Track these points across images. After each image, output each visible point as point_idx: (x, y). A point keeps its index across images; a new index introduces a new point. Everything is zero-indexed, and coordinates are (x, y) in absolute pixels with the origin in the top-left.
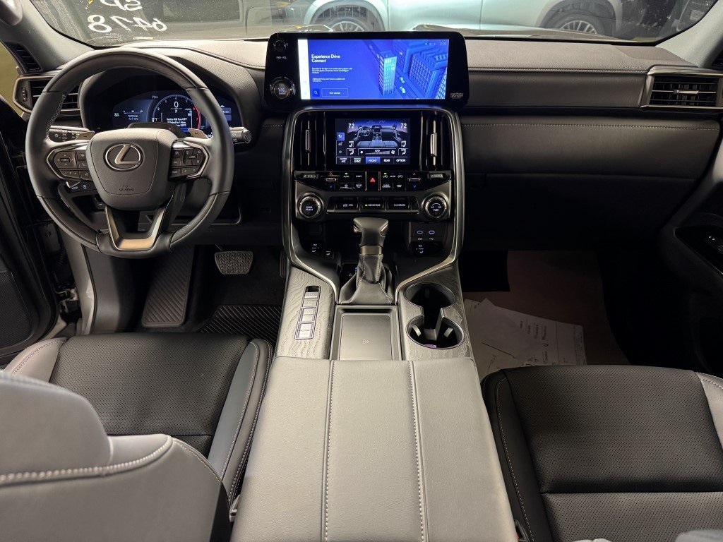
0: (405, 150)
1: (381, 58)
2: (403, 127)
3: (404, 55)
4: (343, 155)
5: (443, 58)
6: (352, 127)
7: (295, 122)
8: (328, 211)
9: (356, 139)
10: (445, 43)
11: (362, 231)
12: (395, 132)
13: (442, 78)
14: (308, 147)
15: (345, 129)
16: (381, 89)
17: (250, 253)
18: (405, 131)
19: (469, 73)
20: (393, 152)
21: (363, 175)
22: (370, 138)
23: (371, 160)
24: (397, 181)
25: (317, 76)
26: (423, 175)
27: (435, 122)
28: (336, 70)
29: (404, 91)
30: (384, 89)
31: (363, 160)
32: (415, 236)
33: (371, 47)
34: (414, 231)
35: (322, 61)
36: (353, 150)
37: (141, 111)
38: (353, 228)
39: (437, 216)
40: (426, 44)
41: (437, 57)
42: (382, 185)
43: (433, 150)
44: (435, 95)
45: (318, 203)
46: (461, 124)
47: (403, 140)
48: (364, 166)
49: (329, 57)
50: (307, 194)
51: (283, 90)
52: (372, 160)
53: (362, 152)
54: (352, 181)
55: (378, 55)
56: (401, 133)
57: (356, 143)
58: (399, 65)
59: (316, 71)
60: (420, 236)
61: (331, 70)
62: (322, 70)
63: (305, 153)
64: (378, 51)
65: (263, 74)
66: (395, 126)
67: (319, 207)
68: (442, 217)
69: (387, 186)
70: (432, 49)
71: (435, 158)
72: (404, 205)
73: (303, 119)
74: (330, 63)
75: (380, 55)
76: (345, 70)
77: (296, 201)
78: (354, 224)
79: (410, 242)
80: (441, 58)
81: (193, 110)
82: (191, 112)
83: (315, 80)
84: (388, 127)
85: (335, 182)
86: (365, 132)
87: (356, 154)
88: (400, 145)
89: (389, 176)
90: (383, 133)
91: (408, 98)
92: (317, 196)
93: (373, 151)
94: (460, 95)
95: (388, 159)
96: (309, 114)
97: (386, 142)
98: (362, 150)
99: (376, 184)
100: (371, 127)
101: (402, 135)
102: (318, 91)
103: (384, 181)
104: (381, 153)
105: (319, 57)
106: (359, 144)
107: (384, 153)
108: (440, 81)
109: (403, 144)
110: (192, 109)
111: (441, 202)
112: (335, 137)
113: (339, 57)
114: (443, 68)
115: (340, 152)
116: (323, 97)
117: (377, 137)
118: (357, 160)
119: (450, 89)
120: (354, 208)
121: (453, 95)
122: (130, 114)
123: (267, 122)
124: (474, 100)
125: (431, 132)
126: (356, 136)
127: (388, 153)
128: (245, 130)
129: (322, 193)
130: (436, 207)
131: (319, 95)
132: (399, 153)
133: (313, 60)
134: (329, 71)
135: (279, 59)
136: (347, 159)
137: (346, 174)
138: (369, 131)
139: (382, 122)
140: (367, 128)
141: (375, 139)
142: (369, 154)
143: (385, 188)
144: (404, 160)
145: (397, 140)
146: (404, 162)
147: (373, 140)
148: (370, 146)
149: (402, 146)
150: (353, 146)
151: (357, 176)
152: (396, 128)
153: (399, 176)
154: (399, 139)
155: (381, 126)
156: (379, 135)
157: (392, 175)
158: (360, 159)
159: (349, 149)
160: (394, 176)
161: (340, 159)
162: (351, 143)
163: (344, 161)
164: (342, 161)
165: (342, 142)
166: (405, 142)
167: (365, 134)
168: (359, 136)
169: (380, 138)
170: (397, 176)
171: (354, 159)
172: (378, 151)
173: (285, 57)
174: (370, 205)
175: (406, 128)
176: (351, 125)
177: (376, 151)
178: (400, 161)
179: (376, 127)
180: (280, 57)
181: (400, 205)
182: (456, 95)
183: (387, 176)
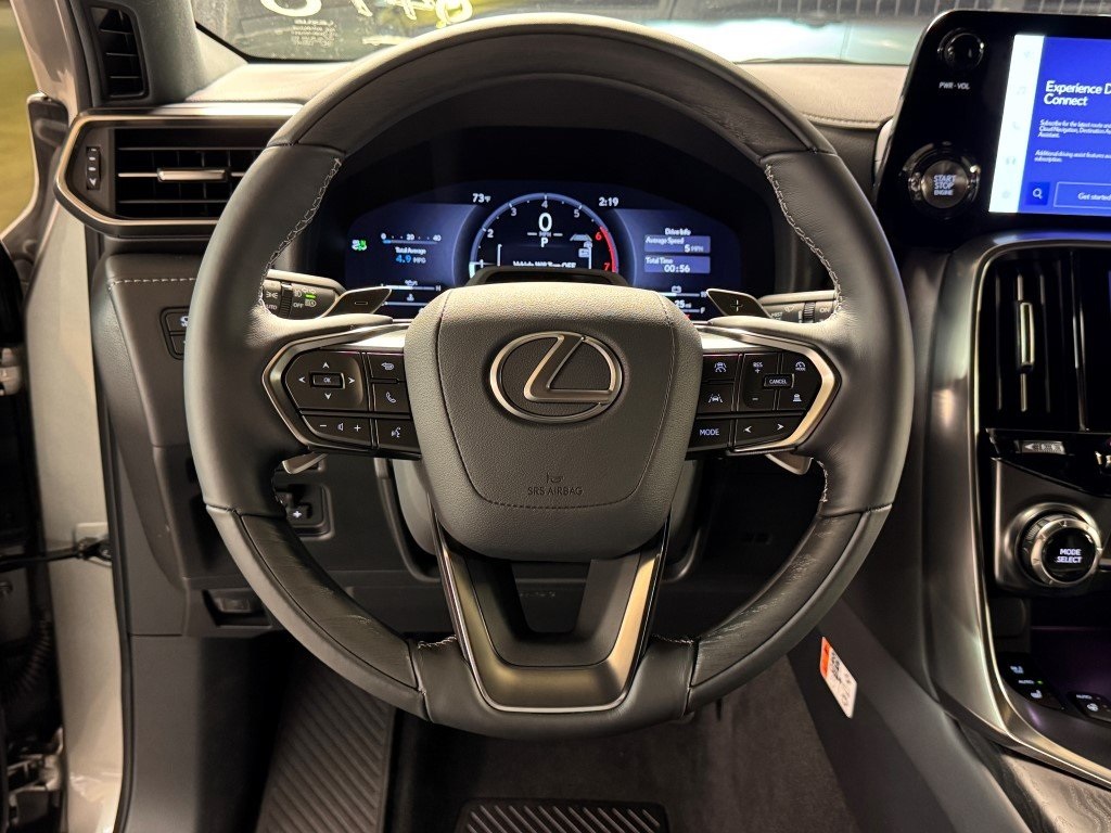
7: (979, 277)
25: (1051, 145)
35: (1074, 102)
37: (437, 238)
45: (1095, 538)
49: (1098, 90)
50: (1043, 506)
59: (1051, 129)
61: (1096, 129)
62: (1069, 128)
67: (1098, 550)
73: (1003, 271)
74: (1098, 108)
81: (595, 241)
82: (589, 245)
83: (1043, 156)
92: (1079, 513)
102: (1046, 188)
105: (1069, 89)
110: (593, 236)
116: (1057, 207)
122: (402, 246)
131: (1044, 201)
133: (1050, 99)
134: (1090, 131)
135: (948, 89)
173: (966, 86)
180: (950, 85)
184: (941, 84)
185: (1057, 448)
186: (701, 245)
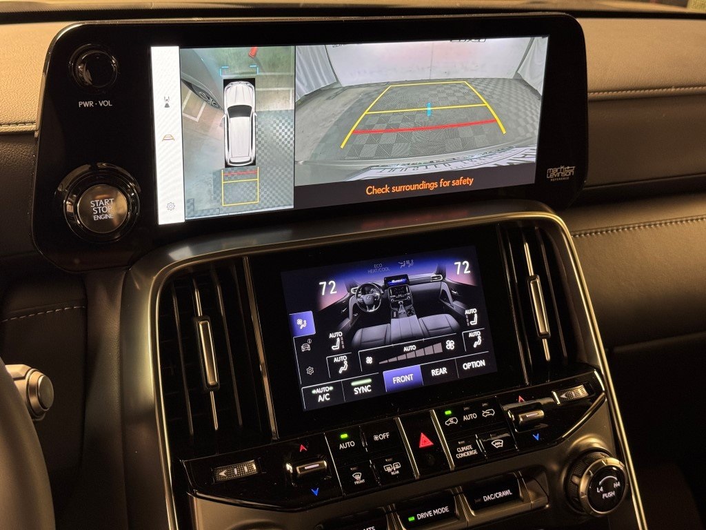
0: (477, 333)
2: (461, 272)
4: (320, 378)
6: (332, 292)
9: (347, 322)
12: (445, 287)
14: (212, 373)
15: (310, 300)
18: (468, 282)
20: (450, 345)
21: (391, 428)
22: (383, 317)
23: (398, 380)
24: (484, 429)
27: (527, 248)
31: (378, 382)
36: (344, 358)
39: (609, 509)
42: (454, 453)
43: (545, 323)
47: (469, 308)
51: (105, 206)
52: (400, 377)
53: (369, 360)
54: (368, 456)
56: (460, 288)
57: (349, 336)
63: (202, 395)
66: (441, 272)
69: (466, 451)
71: (545, 342)
72: (507, 493)
84: (423, 277)
85: (326, 472)
86: (366, 298)
87: (357, 369)
88: (461, 319)
89: (461, 419)
90: (415, 294)
93: (399, 351)
94: (568, 171)
95: (439, 366)
97: (425, 319)
98: (369, 354)
99: (437, 452)
100: (381, 283)
101: (462, 292)
103: (454, 437)
104: (420, 353)
106: (358, 336)
107: (429, 351)
109: (471, 317)
112: (289, 327)
115: (310, 371)
117: (402, 310)
118: (362, 386)
121: (553, 173)
126: (346, 315)
127: (438, 348)
128: (36, 377)
130: (609, 486)
132: (464, 348)
135: (89, 108)
136: (331, 388)
137: (344, 436)
138: (378, 294)
139: (407, 265)
140: (371, 286)
141: (397, 317)
142: (391, 360)
143: (464, 458)
144: (482, 363)
145: (455, 309)
146: (482, 368)
147: (392, 320)
148: (388, 337)
149: (468, 324)
150: (343, 347)
151: (376, 438)
152: (444, 277)
153: (486, 413)
154: (456, 305)
155: (405, 277)
156: (406, 303)
157: (467, 413)
158: (369, 381)
159: (333, 358)
160: (473, 416)
161: (314, 392)
162: (336, 337)
163: (325, 396)
164: (320, 399)
165: (310, 341)
166: (474, 311)
167: (371, 308)
168: (354, 313)
169: (410, 310)
170: (479, 414)
171: (353, 384)
172: (413, 347)
173: (108, 103)
174: (422, 516)
175: (469, 272)
176: (327, 285)
177: (406, 349)
178: (471, 367)
179: (393, 281)
180: (91, 104)
181: (498, 495)
182: (559, 171)
183: (455, 420)
184: (80, 104)
185: (251, 467)
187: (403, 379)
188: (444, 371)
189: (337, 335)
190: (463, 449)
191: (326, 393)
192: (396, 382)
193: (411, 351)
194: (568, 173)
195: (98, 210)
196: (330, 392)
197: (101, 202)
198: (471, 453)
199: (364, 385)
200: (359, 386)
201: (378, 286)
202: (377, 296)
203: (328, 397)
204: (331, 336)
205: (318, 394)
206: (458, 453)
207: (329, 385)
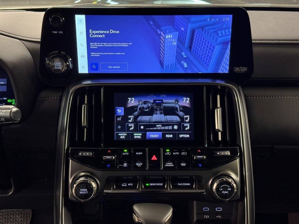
0: (188, 125)
1: (162, 33)
3: (186, 30)
4: (122, 130)
5: (225, 33)
6: (132, 102)
7: (70, 98)
8: (105, 191)
9: (136, 113)
10: (228, 19)
11: (142, 221)
12: (177, 106)
13: (225, 52)
14: (84, 122)
15: (124, 104)
16: (162, 64)
17: (29, 211)
18: (188, 106)
19: (253, 46)
20: (176, 127)
21: (144, 151)
22: (151, 112)
24: (181, 158)
25: (95, 51)
26: (210, 153)
27: (218, 97)
28: (115, 45)
29: (185, 65)
30: (165, 64)
31: (144, 135)
32: (201, 213)
33: (151, 23)
34: (200, 208)
35: (100, 36)
36: (132, 125)
38: (132, 215)
39: (226, 198)
40: (208, 20)
41: (219, 32)
42: (164, 164)
43: (218, 125)
44: (218, 69)
45: (94, 185)
46: (245, 97)
47: (186, 115)
48: (144, 142)
49: (108, 32)
50: (82, 174)
51: (58, 65)
53: (142, 127)
54: (132, 159)
55: (158, 31)
56: (184, 107)
57: (136, 118)
58: (180, 40)
59: (94, 45)
60: (206, 213)
61: (110, 45)
62: (101, 45)
63: (82, 129)
64: (159, 27)
65: (38, 46)
66: (177, 101)
67: (95, 189)
68: (231, 199)
69: (170, 164)
70: (214, 24)
71: (220, 133)
72: (189, 184)
73: (80, 93)
74: (109, 38)
75: (160, 30)
76: (124, 45)
77: (70, 181)
78: (132, 211)
79: (195, 219)
80: (224, 34)
83: (93, 54)
84: (169, 102)
85: (114, 161)
86: (145, 106)
87: (136, 130)
88: (182, 119)
89: (172, 153)
90: (164, 107)
91: (189, 72)
92: (92, 176)
93: (155, 126)
94: (244, 69)
95: (170, 134)
96: (87, 89)
97: (167, 116)
98: (142, 125)
99: (158, 163)
100: (152, 101)
101: (185, 109)
102: (97, 65)
103: (167, 159)
104: (163, 128)
105: (98, 32)
106: (139, 118)
107: (166, 128)
108: (223, 56)
109: (187, 119)
111: (229, 183)
112: (114, 111)
113: (118, 32)
114: (226, 43)
115: (119, 127)
116: (101, 71)
117: (158, 112)
118: (138, 136)
119: (233, 63)
120: (134, 187)
121: (237, 69)
123: (44, 94)
124: (258, 72)
125: (215, 106)
126: (136, 110)
127: (170, 128)
128: (15, 109)
129: (98, 172)
130: (225, 189)
131: (97, 69)
132: (181, 129)
133: (92, 35)
134: (108, 46)
135: (56, 33)
136: (126, 134)
137: (126, 151)
138: (150, 105)
139: (163, 96)
140: (148, 102)
141: (156, 114)
142: (150, 129)
143: (168, 166)
144: (188, 136)
145: (180, 115)
146: (188, 138)
147: (154, 115)
148: (151, 121)
149: (185, 121)
150: (133, 121)
151: (137, 153)
152: (178, 103)
153: (183, 153)
154: (181, 114)
155: (162, 100)
156: (160, 110)
157: (175, 152)
158: (141, 134)
159: (129, 124)
160: (178, 153)
161: (119, 134)
162: (131, 118)
163: (123, 137)
164: (121, 137)
165: (121, 117)
166: (188, 116)
167: (146, 109)
168: (139, 110)
169: (161, 112)
170: (180, 153)
171: (134, 134)
172: (160, 126)
173: (62, 32)
174: (152, 184)
175: (189, 102)
176: (131, 99)
177: (157, 126)
178: (183, 136)
179: (157, 101)
180: (56, 32)
181: (184, 184)
182: (240, 69)
183: (169, 153)
184: (53, 32)
185: (90, 154)
186: (3, 82)
187: (154, 136)
188: (171, 136)
189: (132, 117)
190: (169, 163)
191: (124, 135)
192: (151, 137)
193: (159, 127)
194: (244, 70)
195: (56, 66)
196: (125, 135)
197: (58, 63)
198: (171, 165)
199: (138, 135)
200: (137, 135)
201: (150, 102)
202: (149, 106)
203: (124, 137)
204: (129, 117)
205: (121, 135)
206: (166, 164)
207: (125, 133)
